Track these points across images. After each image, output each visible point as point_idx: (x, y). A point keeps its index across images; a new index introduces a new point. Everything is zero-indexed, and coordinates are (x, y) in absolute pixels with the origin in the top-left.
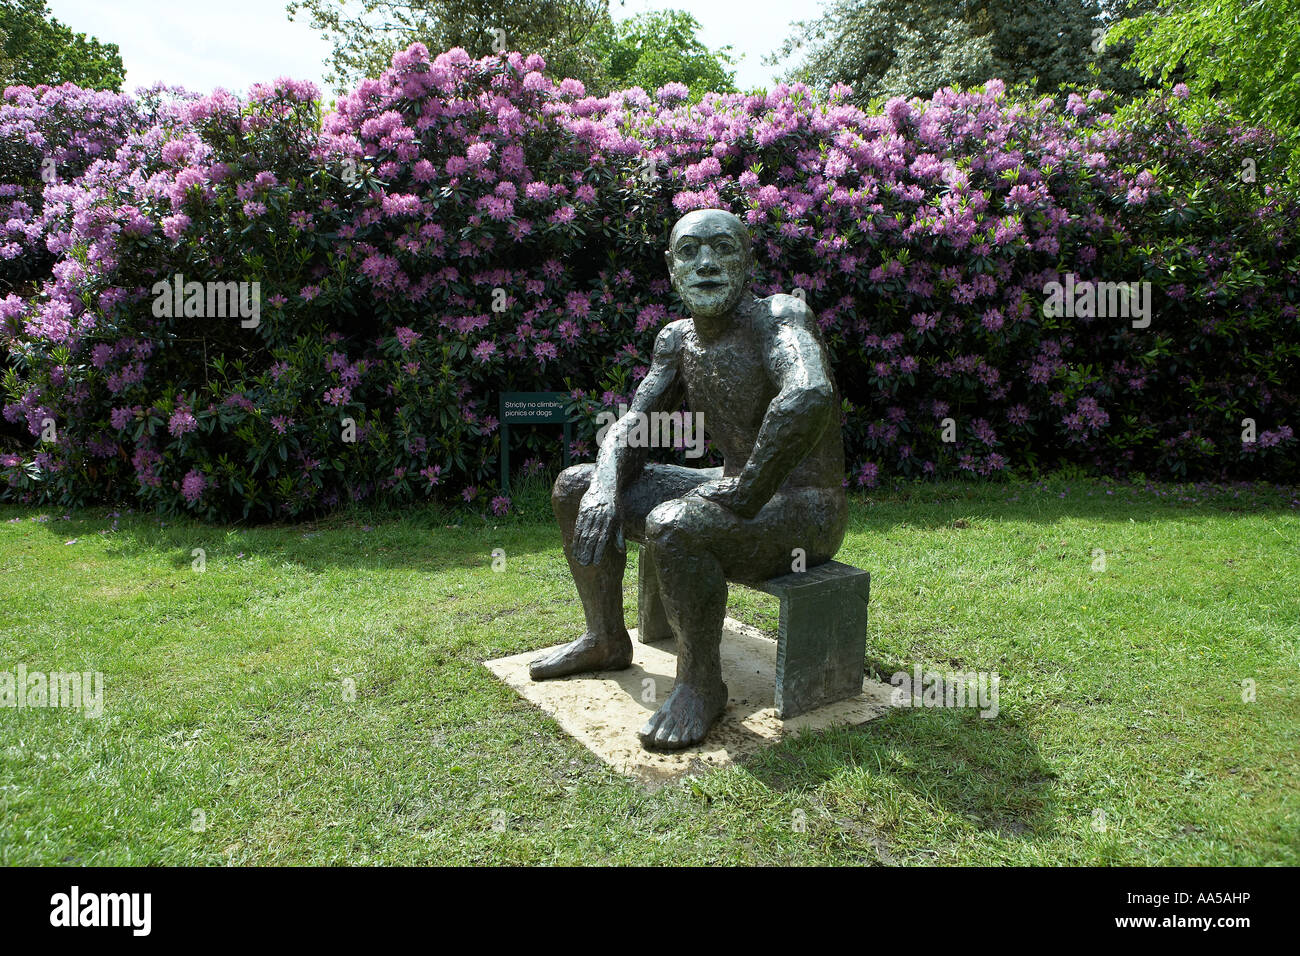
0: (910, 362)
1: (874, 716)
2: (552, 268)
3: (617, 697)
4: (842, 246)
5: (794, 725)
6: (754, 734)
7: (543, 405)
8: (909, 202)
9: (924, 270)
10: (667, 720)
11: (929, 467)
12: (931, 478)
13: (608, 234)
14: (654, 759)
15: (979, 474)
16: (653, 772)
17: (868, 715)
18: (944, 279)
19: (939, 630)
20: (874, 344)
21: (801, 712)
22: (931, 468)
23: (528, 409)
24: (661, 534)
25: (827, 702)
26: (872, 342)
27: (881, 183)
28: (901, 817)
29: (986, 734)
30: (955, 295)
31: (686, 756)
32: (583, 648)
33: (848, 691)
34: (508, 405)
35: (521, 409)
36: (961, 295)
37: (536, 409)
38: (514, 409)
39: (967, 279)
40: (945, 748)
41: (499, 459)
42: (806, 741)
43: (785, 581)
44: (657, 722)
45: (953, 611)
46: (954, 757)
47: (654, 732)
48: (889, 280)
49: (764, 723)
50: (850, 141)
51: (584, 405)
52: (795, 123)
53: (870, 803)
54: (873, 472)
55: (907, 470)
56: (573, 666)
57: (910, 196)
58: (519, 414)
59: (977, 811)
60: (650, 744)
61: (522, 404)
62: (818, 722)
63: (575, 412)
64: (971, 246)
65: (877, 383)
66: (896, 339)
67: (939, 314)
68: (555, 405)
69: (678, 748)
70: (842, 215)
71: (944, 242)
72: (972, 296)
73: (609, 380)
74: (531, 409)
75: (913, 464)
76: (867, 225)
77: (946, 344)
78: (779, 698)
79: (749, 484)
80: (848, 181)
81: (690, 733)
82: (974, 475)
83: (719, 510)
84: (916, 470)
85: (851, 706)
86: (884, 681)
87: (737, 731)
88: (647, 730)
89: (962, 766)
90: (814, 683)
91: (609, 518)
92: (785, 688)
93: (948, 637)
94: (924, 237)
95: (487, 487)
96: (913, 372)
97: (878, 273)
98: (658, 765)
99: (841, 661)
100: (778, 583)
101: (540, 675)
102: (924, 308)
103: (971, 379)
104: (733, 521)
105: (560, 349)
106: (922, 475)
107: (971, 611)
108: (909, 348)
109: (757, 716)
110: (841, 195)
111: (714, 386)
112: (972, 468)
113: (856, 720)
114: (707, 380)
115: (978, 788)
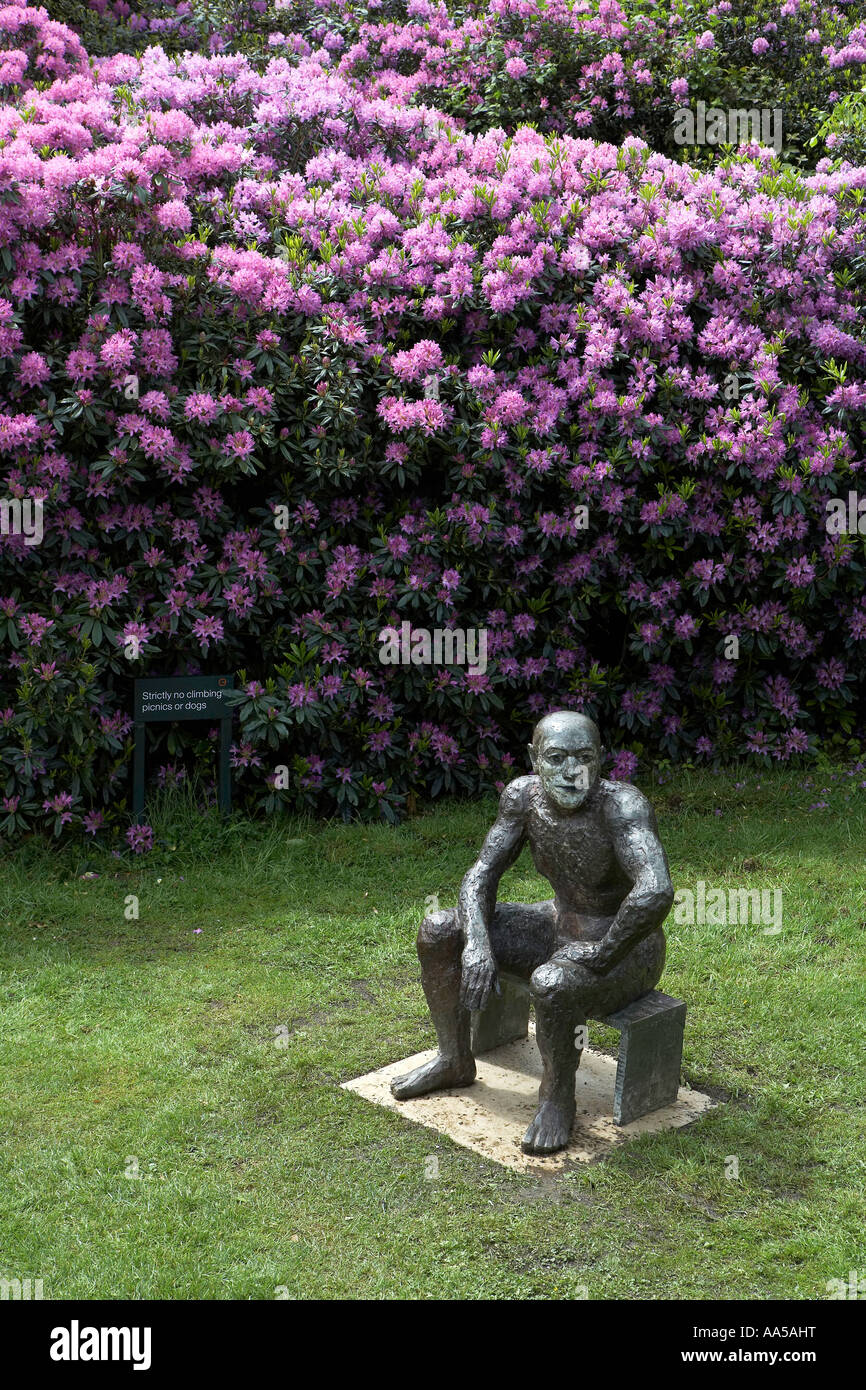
0: (687, 625)
1: (691, 1120)
2: (208, 502)
3: (479, 1112)
4: (606, 478)
5: (629, 1130)
6: (602, 1139)
7: (194, 694)
8: (697, 402)
9: (713, 496)
10: (541, 1130)
11: (704, 746)
12: (706, 761)
13: (287, 455)
14: (537, 1161)
15: (774, 759)
16: (539, 1169)
17: (685, 1120)
18: (738, 515)
19: (734, 1031)
20: (640, 596)
21: (633, 1119)
22: (707, 748)
23: (174, 701)
24: (547, 994)
25: (651, 1111)
26: (637, 593)
27: (661, 371)
28: (722, 1192)
29: (777, 1132)
30: (753, 538)
31: (560, 1157)
32: (440, 1069)
33: (666, 1099)
34: (147, 696)
35: (164, 701)
36: (761, 541)
37: (185, 701)
38: (155, 702)
39: (768, 516)
40: (747, 1144)
41: (131, 773)
42: (646, 1142)
43: (623, 1016)
44: (533, 1132)
45: (747, 1006)
46: (754, 1151)
47: (533, 1140)
48: (667, 521)
49: (605, 1129)
50: (619, 301)
51: (263, 704)
52: (540, 264)
53: (700, 1184)
54: (631, 765)
55: (673, 750)
56: (431, 1085)
57: (697, 392)
58: (161, 707)
59: (770, 1187)
60: (529, 1150)
61: (165, 695)
62: (651, 1126)
63: (252, 717)
64: (777, 477)
65: (641, 652)
66: (671, 588)
67: (729, 557)
68: (210, 694)
69: (552, 1152)
70: (607, 429)
71: (742, 472)
72: (774, 541)
73: (288, 662)
74: (179, 701)
75: (682, 740)
76: (641, 448)
77: (737, 595)
78: (617, 1109)
79: (609, 953)
80: (618, 373)
81: (559, 1140)
82: (768, 762)
83: (585, 971)
84: (686, 749)
85: (670, 1113)
86: (693, 1088)
87: (588, 1137)
88: (525, 1139)
89: (760, 1158)
90: (643, 1096)
91: (491, 973)
92: (623, 1101)
93: (743, 1041)
94: (715, 464)
95: (115, 810)
96: (692, 638)
97: (653, 511)
98: (542, 1165)
99: (663, 1076)
100: (619, 1018)
101: (404, 1095)
102: (711, 548)
103: (767, 639)
104: (595, 979)
105: (229, 628)
106: (694, 757)
107: (764, 1007)
108: (687, 603)
109: (600, 1122)
110: (606, 399)
111: (564, 853)
112: (764, 751)
113: (678, 1124)
114: (557, 847)
115: (771, 1172)
